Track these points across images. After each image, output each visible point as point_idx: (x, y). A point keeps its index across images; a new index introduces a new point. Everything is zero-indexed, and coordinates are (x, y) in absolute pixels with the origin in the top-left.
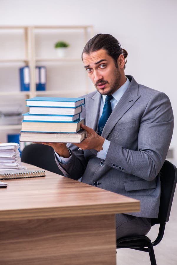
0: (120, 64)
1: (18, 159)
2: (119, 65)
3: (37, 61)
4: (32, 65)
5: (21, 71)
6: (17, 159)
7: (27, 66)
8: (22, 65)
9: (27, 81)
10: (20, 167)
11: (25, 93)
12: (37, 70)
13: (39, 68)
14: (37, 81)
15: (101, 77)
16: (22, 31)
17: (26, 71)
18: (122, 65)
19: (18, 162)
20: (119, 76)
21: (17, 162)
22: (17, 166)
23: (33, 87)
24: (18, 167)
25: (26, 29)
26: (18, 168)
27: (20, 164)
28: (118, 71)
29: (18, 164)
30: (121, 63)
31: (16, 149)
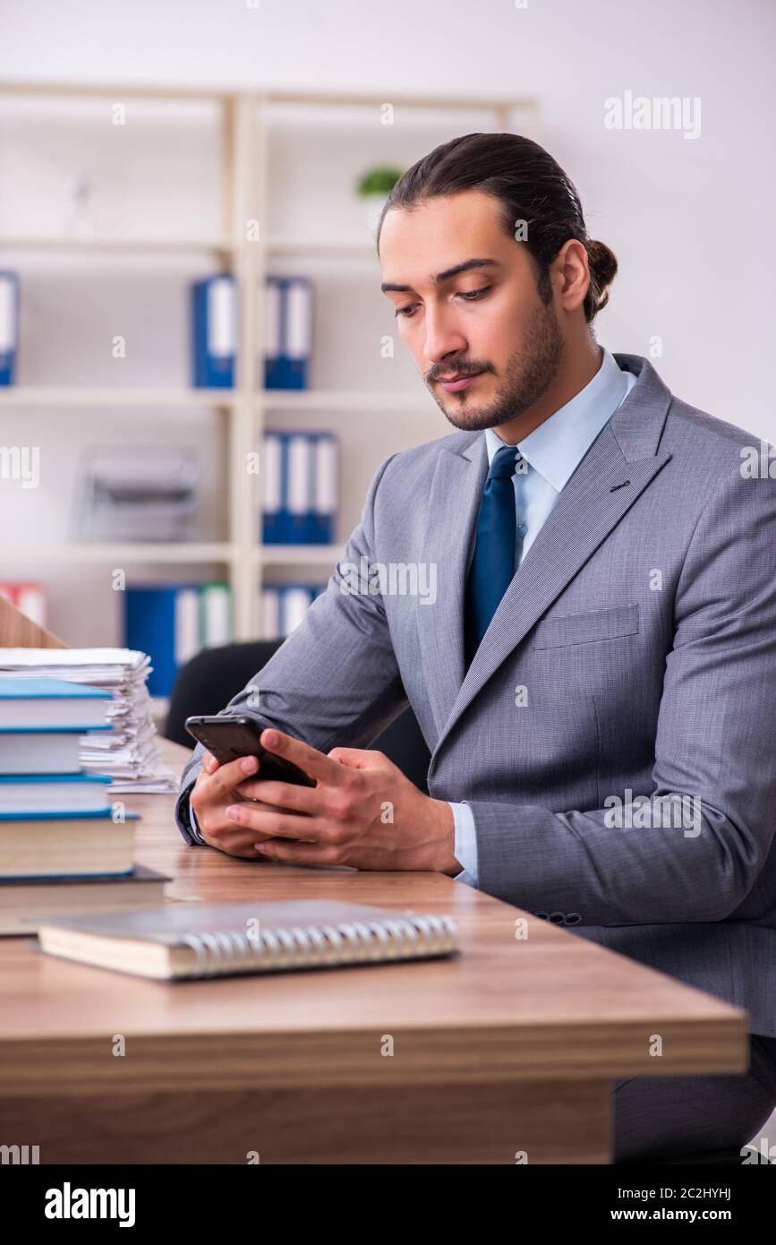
0: (565, 289)
1: (139, 732)
2: (556, 290)
3: (274, 253)
4: (250, 270)
5: (199, 295)
6: (133, 731)
7: (227, 274)
8: (204, 266)
9: (221, 340)
10: (147, 771)
11: (211, 398)
12: (272, 296)
13: (281, 284)
14: (270, 345)
15: (456, 344)
16: (208, 113)
17: (221, 298)
18: (572, 295)
19: (138, 747)
20: (553, 346)
21: (132, 745)
22: (135, 768)
23: (249, 372)
24: (140, 771)
25: (229, 103)
26: (139, 777)
27: (147, 756)
28: (551, 319)
29: (140, 755)
30: (568, 283)
31: (132, 682)
